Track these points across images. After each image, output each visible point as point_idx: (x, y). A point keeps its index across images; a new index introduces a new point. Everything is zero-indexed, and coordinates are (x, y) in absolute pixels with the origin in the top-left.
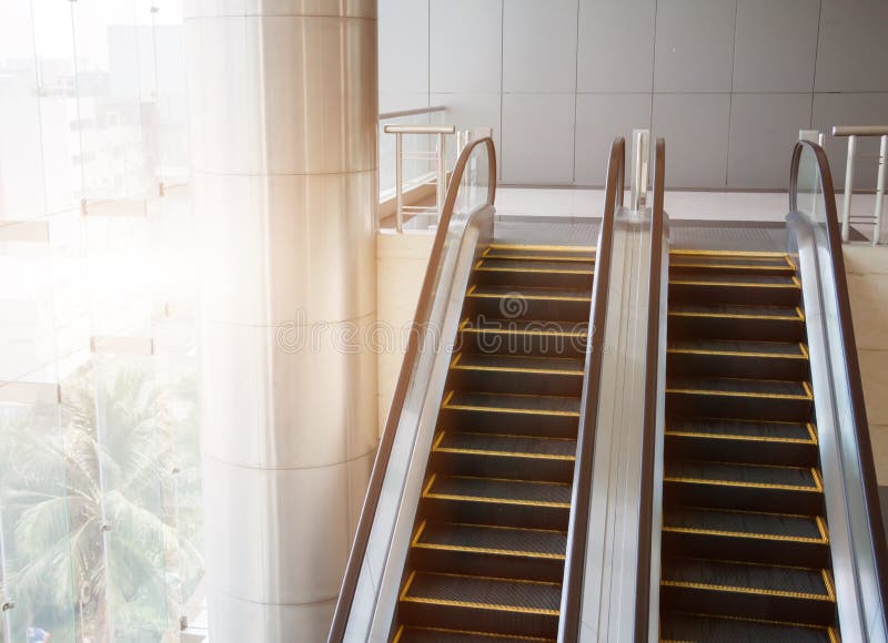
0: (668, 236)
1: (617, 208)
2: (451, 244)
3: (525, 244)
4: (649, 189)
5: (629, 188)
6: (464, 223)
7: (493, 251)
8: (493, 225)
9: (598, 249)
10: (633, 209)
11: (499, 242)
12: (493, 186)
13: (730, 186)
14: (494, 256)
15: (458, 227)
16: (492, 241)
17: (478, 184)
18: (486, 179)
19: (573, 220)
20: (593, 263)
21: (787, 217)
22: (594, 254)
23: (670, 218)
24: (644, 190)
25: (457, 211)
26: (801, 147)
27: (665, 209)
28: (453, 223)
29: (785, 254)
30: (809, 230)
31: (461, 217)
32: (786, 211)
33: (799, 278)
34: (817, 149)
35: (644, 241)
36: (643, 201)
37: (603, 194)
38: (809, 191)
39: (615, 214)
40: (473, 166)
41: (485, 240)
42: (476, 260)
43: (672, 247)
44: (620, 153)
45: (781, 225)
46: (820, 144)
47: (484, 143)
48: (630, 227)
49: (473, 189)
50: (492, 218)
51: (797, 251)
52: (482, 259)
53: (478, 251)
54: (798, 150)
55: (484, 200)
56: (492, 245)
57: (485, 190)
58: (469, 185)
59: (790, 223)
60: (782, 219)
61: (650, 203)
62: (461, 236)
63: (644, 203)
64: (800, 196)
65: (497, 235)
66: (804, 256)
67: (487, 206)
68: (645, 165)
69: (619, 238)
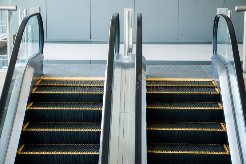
0: (145, 70)
1: (115, 55)
2: (16, 77)
3: (62, 76)
4: (134, 43)
5: (122, 43)
6: (24, 65)
7: (43, 81)
8: (42, 66)
9: (105, 79)
10: (125, 55)
11: (47, 76)
12: (42, 42)
13: (180, 41)
14: (43, 85)
15: (20, 67)
16: (42, 75)
17: (33, 41)
18: (37, 38)
19: (91, 62)
20: (103, 87)
21: (212, 58)
22: (103, 81)
23: (146, 60)
24: (131, 43)
25: (20, 57)
26: (218, 18)
27: (143, 54)
28: (17, 65)
29: (212, 80)
30: (225, 65)
31: (23, 61)
32: (212, 55)
33: (219, 88)
34: (227, 19)
35: (132, 73)
36: (130, 50)
37: (107, 46)
38: (224, 43)
39: (115, 59)
40: (30, 30)
41: (38, 74)
42: (33, 87)
43: (147, 76)
44: (116, 22)
45: (209, 63)
46: (229, 16)
47: (36, 16)
48: (123, 66)
49: (30, 44)
50: (42, 62)
51: (218, 78)
52: (36, 86)
53: (34, 82)
54: (217, 20)
55: (37, 51)
56: (42, 78)
57: (37, 45)
58: (27, 41)
59: (214, 62)
60: (209, 59)
61: (134, 51)
62: (23, 73)
63: (131, 52)
64: (219, 46)
65: (45, 71)
66: (222, 80)
67: (38, 54)
68: (131, 30)
69: (117, 72)
